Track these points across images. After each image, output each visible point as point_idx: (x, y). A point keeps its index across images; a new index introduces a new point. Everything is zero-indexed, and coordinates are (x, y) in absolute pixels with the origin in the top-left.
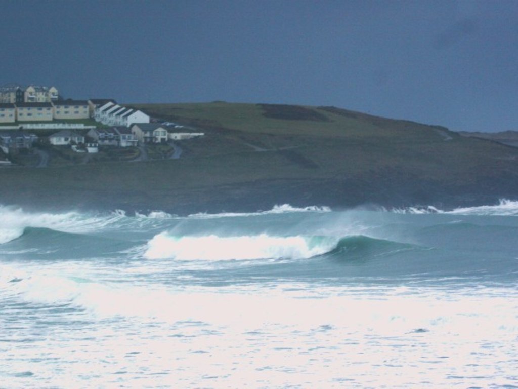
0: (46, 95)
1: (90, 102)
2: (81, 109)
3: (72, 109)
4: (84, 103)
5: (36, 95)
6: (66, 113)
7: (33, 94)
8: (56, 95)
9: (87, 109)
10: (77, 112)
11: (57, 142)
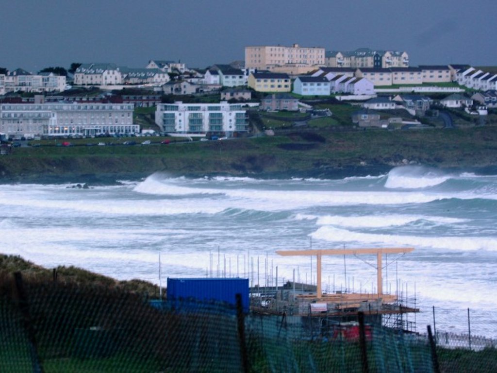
0: (399, 60)
1: (450, 67)
2: (444, 73)
3: (436, 73)
4: (446, 68)
5: (392, 59)
6: (431, 77)
7: (390, 58)
8: (407, 60)
9: (449, 74)
10: (440, 77)
11: (450, 104)
